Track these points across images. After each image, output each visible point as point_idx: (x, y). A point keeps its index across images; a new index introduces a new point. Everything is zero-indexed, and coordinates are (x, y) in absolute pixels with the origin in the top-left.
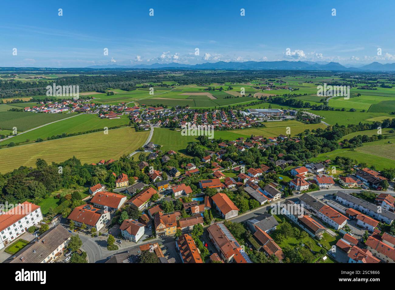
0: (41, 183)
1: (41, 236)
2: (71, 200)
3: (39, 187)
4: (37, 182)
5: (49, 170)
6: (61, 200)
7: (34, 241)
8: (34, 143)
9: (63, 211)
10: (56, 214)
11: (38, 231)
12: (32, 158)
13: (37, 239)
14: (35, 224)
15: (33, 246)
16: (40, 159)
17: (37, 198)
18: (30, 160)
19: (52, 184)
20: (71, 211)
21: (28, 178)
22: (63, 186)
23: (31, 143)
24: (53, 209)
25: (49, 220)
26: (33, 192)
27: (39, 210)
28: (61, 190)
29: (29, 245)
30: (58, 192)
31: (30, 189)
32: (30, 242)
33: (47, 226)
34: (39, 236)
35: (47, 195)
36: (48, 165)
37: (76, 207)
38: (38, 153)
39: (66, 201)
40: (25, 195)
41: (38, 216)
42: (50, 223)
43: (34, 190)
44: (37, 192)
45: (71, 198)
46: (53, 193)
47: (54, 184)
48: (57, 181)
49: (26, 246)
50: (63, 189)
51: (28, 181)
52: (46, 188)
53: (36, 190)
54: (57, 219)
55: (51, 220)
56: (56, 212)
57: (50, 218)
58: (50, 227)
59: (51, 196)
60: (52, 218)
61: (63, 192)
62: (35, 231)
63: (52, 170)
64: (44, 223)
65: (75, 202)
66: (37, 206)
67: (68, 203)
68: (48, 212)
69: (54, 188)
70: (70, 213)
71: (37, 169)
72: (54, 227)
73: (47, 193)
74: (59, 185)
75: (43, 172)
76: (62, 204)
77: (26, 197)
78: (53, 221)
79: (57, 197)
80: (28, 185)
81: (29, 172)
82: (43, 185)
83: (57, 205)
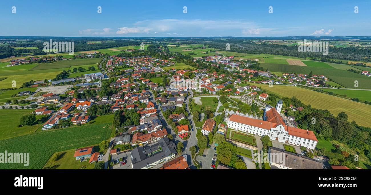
0: (331, 128)
1: (305, 157)
2: (346, 158)
3: (328, 130)
4: (329, 126)
5: (345, 124)
6: (337, 150)
7: (300, 155)
8: (349, 99)
9: (332, 158)
10: (325, 155)
11: (306, 153)
12: (338, 109)
13: (302, 157)
14: (307, 148)
15: (297, 157)
16: (344, 113)
17: (320, 135)
18: (336, 109)
19: (339, 135)
20: (339, 165)
21: (324, 119)
22: (348, 143)
23: (346, 98)
24: (325, 150)
25: (318, 154)
26: (321, 130)
27: (316, 142)
28: (343, 144)
29: (295, 154)
30: (340, 143)
31: (320, 126)
32: (297, 154)
33: (313, 156)
34: (304, 156)
35: (329, 139)
36: (348, 121)
37: (346, 166)
38: (346, 108)
39: (340, 155)
40: (314, 127)
41: (312, 145)
42: (316, 156)
43: (323, 129)
44: (324, 132)
45: (347, 156)
46: (334, 141)
47: (341, 137)
48: (346, 136)
49: (294, 153)
50: (346, 146)
51: (323, 121)
52: (332, 134)
53: (324, 130)
54: (323, 158)
55: (318, 155)
56: (326, 154)
57: (319, 153)
58: (314, 158)
59: (331, 142)
60: (320, 154)
61: (342, 146)
62: (304, 151)
63: (348, 126)
64: (313, 153)
65: (348, 162)
66: (316, 139)
67: (341, 158)
68: (321, 149)
69: (339, 138)
70: (336, 165)
71: (336, 118)
72: (317, 161)
73: (330, 137)
74: (344, 139)
75: (339, 123)
76: (335, 153)
77: (314, 129)
78: (319, 157)
79: (335, 146)
80: (321, 123)
81: (328, 116)
82: (331, 131)
83: (331, 151)
